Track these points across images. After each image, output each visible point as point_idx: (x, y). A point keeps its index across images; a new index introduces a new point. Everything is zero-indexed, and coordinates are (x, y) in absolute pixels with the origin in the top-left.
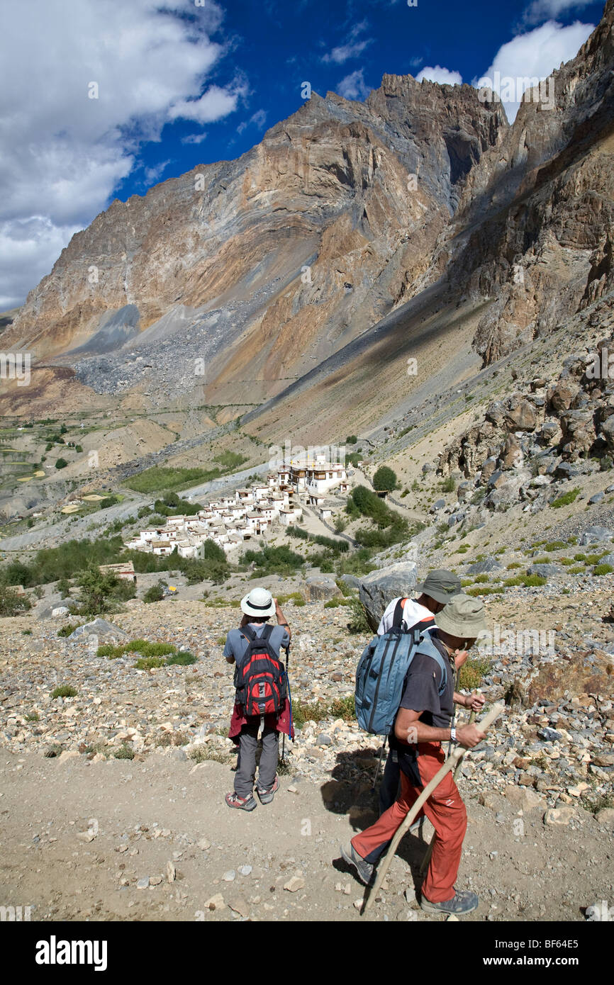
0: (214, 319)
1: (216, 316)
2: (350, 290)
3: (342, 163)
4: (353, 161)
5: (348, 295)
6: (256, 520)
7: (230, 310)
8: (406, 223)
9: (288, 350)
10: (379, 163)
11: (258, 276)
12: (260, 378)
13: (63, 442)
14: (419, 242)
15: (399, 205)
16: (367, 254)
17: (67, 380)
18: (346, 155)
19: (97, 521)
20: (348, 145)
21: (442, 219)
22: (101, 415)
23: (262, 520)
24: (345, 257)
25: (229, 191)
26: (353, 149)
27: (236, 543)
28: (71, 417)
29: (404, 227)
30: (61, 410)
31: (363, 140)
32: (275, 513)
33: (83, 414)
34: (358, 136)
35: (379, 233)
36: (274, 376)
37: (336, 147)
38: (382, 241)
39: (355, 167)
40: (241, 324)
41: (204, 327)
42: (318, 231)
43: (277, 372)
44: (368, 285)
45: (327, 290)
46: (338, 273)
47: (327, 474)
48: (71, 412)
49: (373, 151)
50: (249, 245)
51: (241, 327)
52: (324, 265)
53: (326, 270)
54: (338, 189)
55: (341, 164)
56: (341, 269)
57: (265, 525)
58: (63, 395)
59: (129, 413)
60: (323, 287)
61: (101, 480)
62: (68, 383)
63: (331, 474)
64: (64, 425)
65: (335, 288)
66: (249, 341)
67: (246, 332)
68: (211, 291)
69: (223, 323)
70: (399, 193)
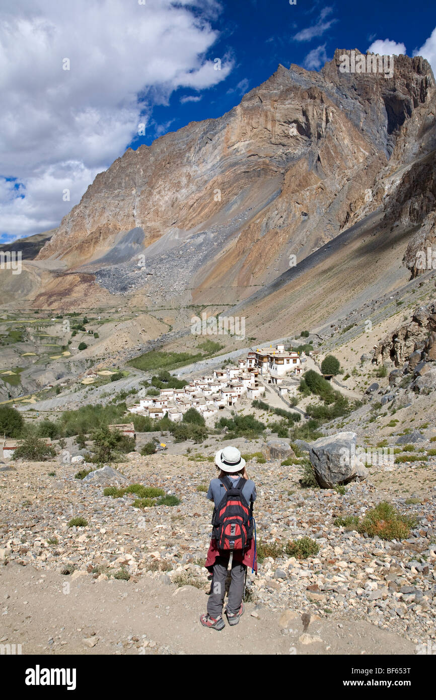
0: (200, 239)
1: (203, 236)
2: (306, 218)
3: (302, 119)
4: (310, 117)
5: (304, 221)
6: (229, 394)
7: (213, 232)
8: (351, 165)
9: (257, 264)
10: (330, 119)
11: (235, 207)
12: (235, 285)
13: (84, 330)
14: (361, 180)
15: (346, 151)
16: (320, 190)
17: (89, 284)
18: (305, 113)
19: (108, 391)
20: (306, 105)
21: (380, 161)
22: (113, 310)
23: (233, 394)
24: (302, 192)
25: (214, 142)
26: (310, 108)
27: (213, 411)
28: (91, 311)
29: (350, 168)
30: (84, 306)
31: (318, 101)
32: (243, 390)
33: (100, 309)
34: (315, 98)
35: (329, 173)
36: (245, 283)
37: (297, 107)
38: (332, 179)
39: (312, 122)
40: (221, 243)
41: (193, 245)
42: (282, 172)
43: (248, 280)
44: (320, 213)
45: (288, 218)
46: (297, 204)
47: (285, 360)
48: (91, 307)
49: (326, 110)
50: (229, 182)
51: (221, 245)
52: (286, 198)
53: (287, 202)
54: (298, 139)
55: (300, 120)
56: (299, 202)
57: (236, 398)
58: (86, 295)
59: (134, 309)
60: (284, 215)
61: (112, 359)
62: (90, 285)
63: (288, 360)
64: (86, 317)
65: (294, 216)
66: (227, 256)
67: (224, 250)
68: (198, 218)
69: (207, 242)
70: (346, 142)
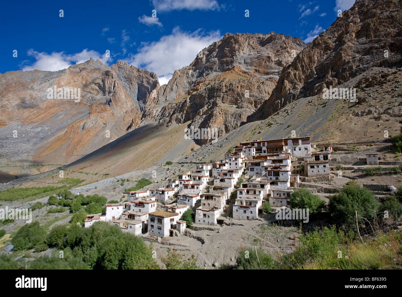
0: (39, 129)
1: (41, 128)
2: (105, 125)
3: (101, 83)
4: (106, 83)
5: (104, 127)
7: (48, 127)
8: (125, 107)
9: (78, 144)
10: (116, 85)
11: (61, 117)
12: (64, 154)
14: (129, 114)
15: (123, 101)
16: (112, 114)
18: (103, 81)
20: (104, 78)
24: (103, 113)
25: (50, 82)
26: (106, 79)
31: (111, 77)
34: (109, 76)
35: (116, 108)
36: (71, 154)
37: (99, 77)
38: (117, 111)
39: (107, 85)
40: (53, 133)
41: (33, 132)
42: (89, 105)
43: (73, 152)
44: (111, 125)
45: (96, 124)
46: (100, 118)
49: (114, 81)
50: (58, 104)
51: (53, 134)
52: (95, 114)
53: (96, 116)
54: (98, 92)
56: (102, 117)
60: (94, 122)
65: (99, 124)
66: (58, 140)
67: (56, 136)
68: (37, 119)
69: (43, 131)
70: (123, 97)
